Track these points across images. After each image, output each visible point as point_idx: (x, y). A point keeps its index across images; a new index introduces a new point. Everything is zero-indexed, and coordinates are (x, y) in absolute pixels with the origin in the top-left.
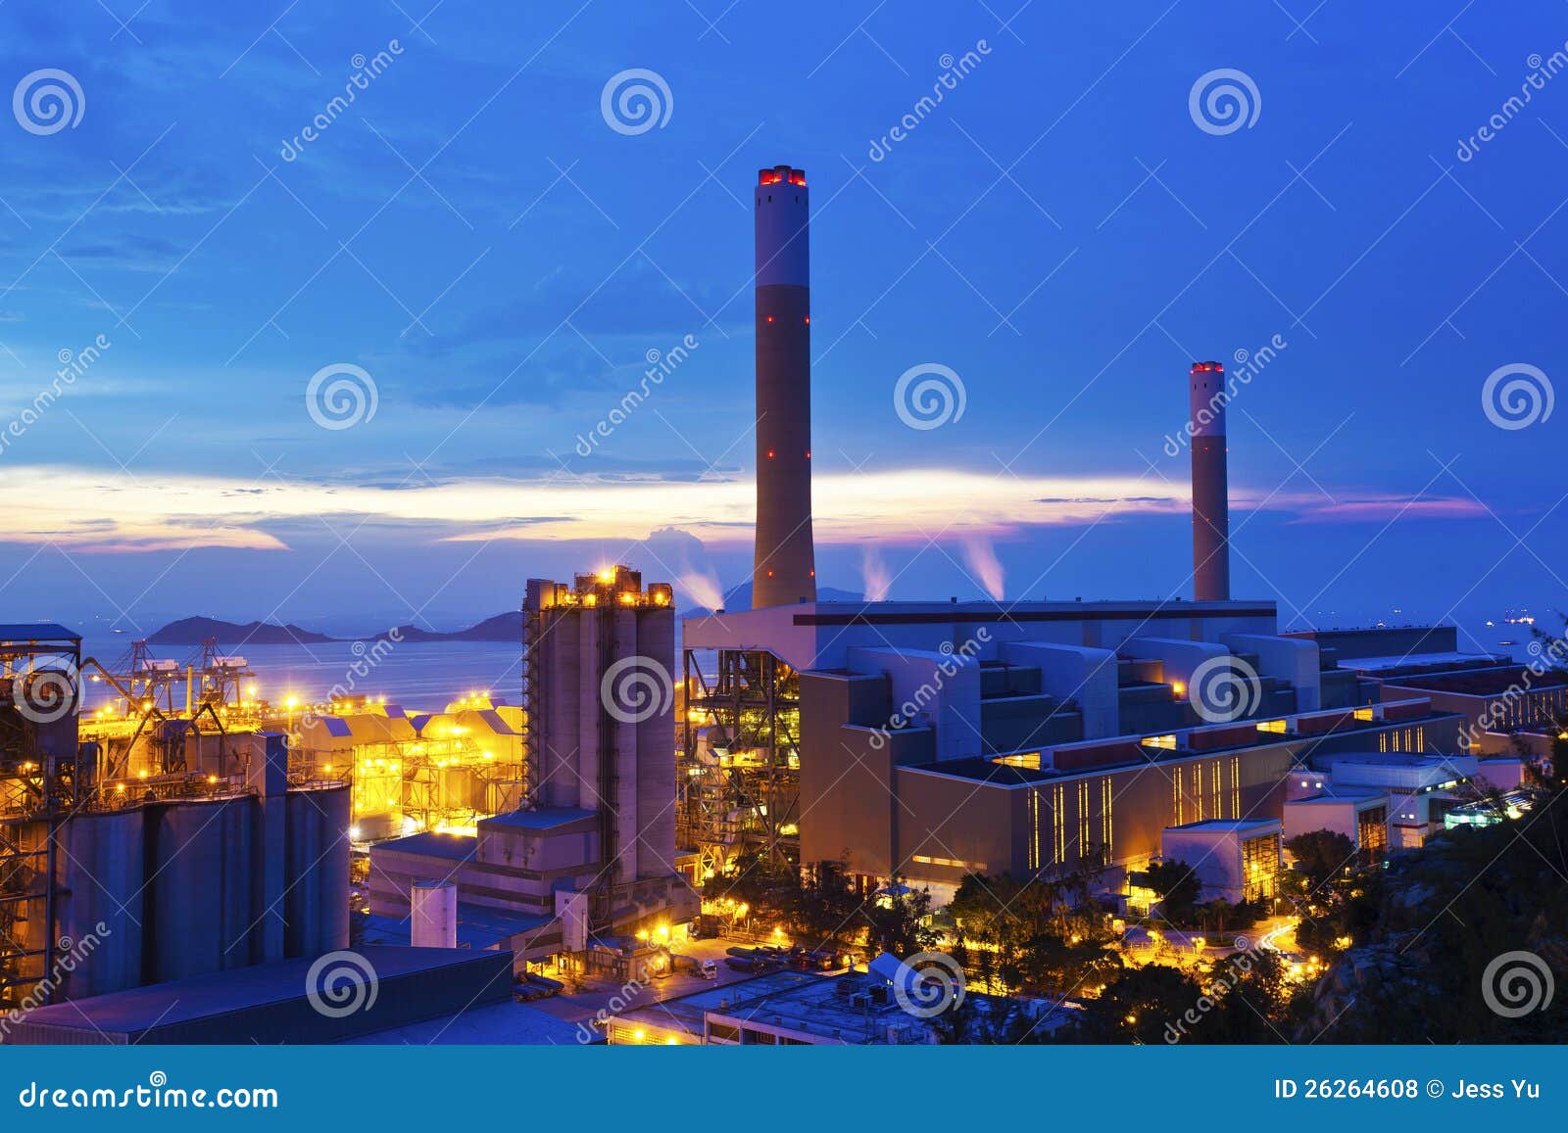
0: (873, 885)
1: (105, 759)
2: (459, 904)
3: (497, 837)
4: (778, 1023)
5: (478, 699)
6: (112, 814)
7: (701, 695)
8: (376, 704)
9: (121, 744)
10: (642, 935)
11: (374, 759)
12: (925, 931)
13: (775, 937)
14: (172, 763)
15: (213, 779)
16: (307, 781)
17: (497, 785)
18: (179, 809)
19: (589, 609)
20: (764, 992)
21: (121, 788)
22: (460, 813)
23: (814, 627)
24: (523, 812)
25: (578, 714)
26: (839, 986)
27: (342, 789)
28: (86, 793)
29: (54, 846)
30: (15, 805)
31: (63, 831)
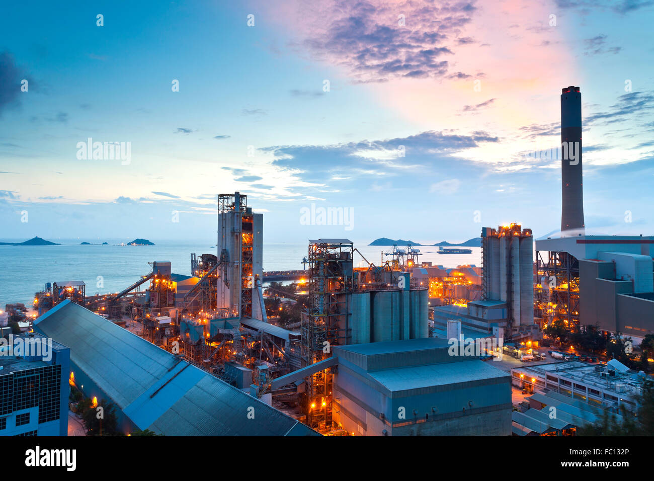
0: (609, 335)
1: (360, 277)
2: (462, 328)
3: (473, 309)
7: (542, 266)
9: (364, 273)
10: (523, 343)
11: (435, 282)
13: (571, 349)
14: (377, 280)
15: (389, 285)
16: (416, 287)
17: (473, 292)
18: (380, 293)
19: (503, 237)
21: (364, 286)
22: (462, 300)
23: (584, 244)
25: (500, 271)
26: (596, 368)
27: (426, 290)
28: (355, 287)
29: (347, 301)
30: (337, 289)
31: (350, 297)
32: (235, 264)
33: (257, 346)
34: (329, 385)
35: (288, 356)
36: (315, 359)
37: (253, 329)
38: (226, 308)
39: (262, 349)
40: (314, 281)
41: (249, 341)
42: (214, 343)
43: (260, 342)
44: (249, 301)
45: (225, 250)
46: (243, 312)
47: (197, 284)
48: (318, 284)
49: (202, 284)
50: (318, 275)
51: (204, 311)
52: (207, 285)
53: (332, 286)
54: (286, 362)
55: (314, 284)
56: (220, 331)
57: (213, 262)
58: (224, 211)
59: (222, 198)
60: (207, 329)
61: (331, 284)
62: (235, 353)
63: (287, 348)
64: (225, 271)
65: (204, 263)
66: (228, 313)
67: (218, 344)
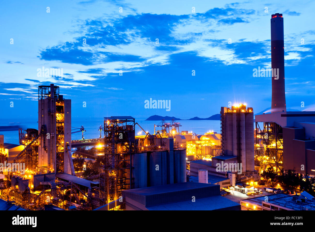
0: (301, 176)
1: (140, 142)
2: (208, 174)
4: (279, 205)
5: (211, 132)
6: (140, 153)
7: (259, 132)
8: (191, 133)
9: (142, 140)
10: (248, 183)
11: (190, 144)
13: (278, 186)
14: (152, 144)
15: (160, 147)
16: (178, 148)
17: (215, 150)
18: (154, 153)
19: (235, 113)
20: (276, 198)
21: (143, 148)
22: (208, 156)
23: (286, 117)
24: (221, 156)
25: (232, 136)
26: (294, 198)
27: (184, 150)
28: (136, 148)
29: (131, 159)
30: (124, 151)
31: (133, 156)
33: (68, 193)
35: (90, 198)
36: (109, 199)
37: (65, 180)
38: (45, 167)
39: (72, 195)
40: (108, 146)
41: (62, 189)
42: (36, 191)
43: (70, 190)
44: (61, 161)
45: (44, 125)
46: (57, 169)
47: (23, 150)
48: (111, 147)
49: (27, 150)
50: (110, 142)
51: (29, 169)
52: (31, 150)
53: (120, 149)
54: (89, 203)
55: (108, 148)
56: (41, 183)
57: (35, 134)
58: (43, 98)
59: (41, 88)
60: (31, 182)
61: (120, 147)
62: (52, 198)
63: (90, 193)
64: (44, 141)
65: (28, 135)
66: (47, 170)
67: (40, 192)
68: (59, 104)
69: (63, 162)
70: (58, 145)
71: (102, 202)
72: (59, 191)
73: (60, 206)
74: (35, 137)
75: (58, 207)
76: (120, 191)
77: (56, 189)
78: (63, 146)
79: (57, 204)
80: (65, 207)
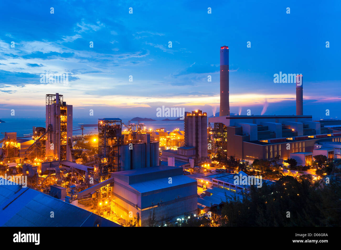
0: (239, 160)
1: (125, 137)
2: (175, 160)
3: (180, 150)
4: (224, 181)
5: (177, 130)
6: (126, 145)
7: (211, 130)
8: (163, 130)
9: (127, 135)
10: (202, 166)
11: (162, 138)
12: (248, 168)
13: (223, 167)
14: (134, 138)
15: (140, 141)
16: (153, 141)
17: (180, 143)
18: (136, 145)
19: (194, 116)
20: (222, 176)
21: (127, 141)
22: (175, 147)
23: (229, 119)
24: (184, 147)
25: (192, 132)
27: (158, 142)
28: (123, 142)
29: (119, 150)
30: (114, 143)
31: (120, 147)
32: (57, 132)
33: (70, 176)
34: (109, 193)
35: (87, 179)
36: (102, 180)
37: (67, 166)
38: (51, 156)
39: (73, 177)
40: (101, 140)
41: (65, 173)
42: (44, 175)
43: (71, 173)
44: (65, 151)
45: (50, 125)
46: (61, 158)
47: (33, 144)
48: (103, 141)
49: (36, 144)
50: (103, 137)
51: (38, 158)
52: (40, 144)
53: (110, 142)
54: (86, 182)
55: (101, 141)
56: (48, 169)
57: (43, 131)
58: (50, 104)
59: (48, 96)
60: (39, 168)
61: (110, 141)
62: (56, 180)
63: (86, 175)
64: (50, 136)
65: (37, 132)
66: (53, 159)
67: (46, 176)
68: (63, 109)
69: (65, 152)
70: (61, 140)
71: (96, 181)
72: (63, 174)
73: (63, 186)
74: (43, 134)
75: (61, 187)
76: (110, 173)
77: (60, 173)
78: (66, 141)
79: (61, 184)
80: (67, 187)
